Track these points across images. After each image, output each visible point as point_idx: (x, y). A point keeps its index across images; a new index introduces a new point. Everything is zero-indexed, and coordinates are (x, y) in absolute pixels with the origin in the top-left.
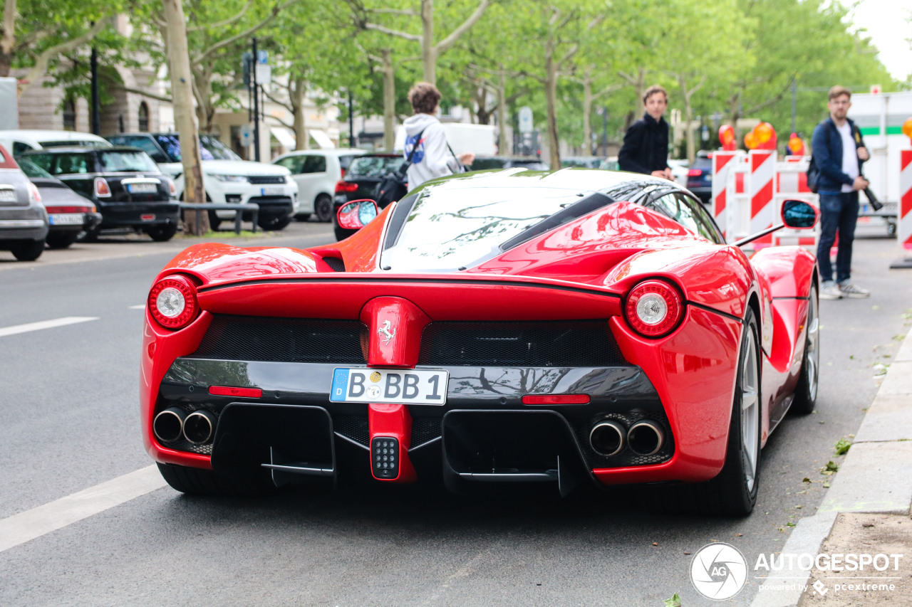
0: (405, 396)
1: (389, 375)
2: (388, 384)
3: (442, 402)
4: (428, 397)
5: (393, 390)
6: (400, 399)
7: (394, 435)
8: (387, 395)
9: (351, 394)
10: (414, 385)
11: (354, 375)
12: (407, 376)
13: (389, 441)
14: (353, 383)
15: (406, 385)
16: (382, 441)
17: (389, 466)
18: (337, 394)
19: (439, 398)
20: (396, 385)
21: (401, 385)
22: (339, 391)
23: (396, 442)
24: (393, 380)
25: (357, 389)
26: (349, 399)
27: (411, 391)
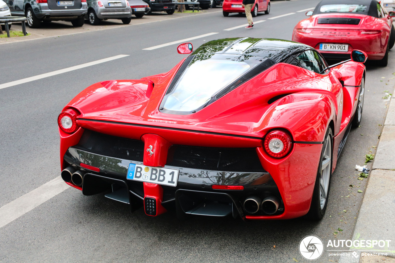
0: (159, 180)
1: (153, 169)
2: (152, 174)
3: (175, 185)
4: (169, 182)
5: (154, 177)
6: (156, 182)
7: (155, 197)
8: (151, 179)
9: (136, 177)
10: (163, 175)
11: (138, 167)
12: (160, 171)
13: (152, 199)
14: (137, 171)
15: (160, 175)
16: (149, 199)
17: (152, 210)
18: (130, 176)
19: (174, 183)
20: (155, 174)
21: (158, 174)
22: (131, 174)
23: (155, 200)
24: (154, 172)
25: (138, 175)
26: (135, 179)
27: (161, 178)
